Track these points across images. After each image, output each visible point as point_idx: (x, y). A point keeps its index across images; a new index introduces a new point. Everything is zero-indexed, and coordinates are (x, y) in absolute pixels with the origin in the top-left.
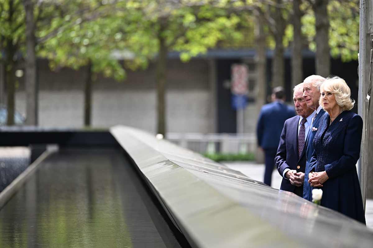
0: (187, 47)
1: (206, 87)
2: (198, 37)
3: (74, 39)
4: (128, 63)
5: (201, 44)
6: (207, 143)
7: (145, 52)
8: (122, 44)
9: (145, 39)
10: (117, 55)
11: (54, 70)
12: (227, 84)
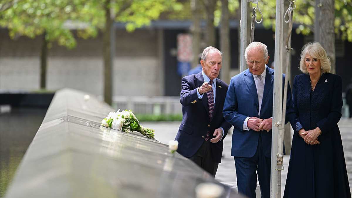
0: (132, 18)
1: (154, 54)
2: (142, 10)
3: (28, 10)
4: (80, 33)
5: (145, 16)
6: (153, 105)
7: (95, 22)
8: (74, 15)
9: (93, 11)
10: (70, 25)
11: (13, 38)
12: (173, 52)
